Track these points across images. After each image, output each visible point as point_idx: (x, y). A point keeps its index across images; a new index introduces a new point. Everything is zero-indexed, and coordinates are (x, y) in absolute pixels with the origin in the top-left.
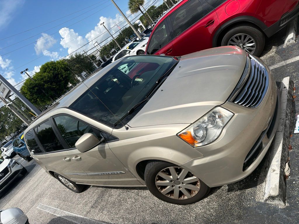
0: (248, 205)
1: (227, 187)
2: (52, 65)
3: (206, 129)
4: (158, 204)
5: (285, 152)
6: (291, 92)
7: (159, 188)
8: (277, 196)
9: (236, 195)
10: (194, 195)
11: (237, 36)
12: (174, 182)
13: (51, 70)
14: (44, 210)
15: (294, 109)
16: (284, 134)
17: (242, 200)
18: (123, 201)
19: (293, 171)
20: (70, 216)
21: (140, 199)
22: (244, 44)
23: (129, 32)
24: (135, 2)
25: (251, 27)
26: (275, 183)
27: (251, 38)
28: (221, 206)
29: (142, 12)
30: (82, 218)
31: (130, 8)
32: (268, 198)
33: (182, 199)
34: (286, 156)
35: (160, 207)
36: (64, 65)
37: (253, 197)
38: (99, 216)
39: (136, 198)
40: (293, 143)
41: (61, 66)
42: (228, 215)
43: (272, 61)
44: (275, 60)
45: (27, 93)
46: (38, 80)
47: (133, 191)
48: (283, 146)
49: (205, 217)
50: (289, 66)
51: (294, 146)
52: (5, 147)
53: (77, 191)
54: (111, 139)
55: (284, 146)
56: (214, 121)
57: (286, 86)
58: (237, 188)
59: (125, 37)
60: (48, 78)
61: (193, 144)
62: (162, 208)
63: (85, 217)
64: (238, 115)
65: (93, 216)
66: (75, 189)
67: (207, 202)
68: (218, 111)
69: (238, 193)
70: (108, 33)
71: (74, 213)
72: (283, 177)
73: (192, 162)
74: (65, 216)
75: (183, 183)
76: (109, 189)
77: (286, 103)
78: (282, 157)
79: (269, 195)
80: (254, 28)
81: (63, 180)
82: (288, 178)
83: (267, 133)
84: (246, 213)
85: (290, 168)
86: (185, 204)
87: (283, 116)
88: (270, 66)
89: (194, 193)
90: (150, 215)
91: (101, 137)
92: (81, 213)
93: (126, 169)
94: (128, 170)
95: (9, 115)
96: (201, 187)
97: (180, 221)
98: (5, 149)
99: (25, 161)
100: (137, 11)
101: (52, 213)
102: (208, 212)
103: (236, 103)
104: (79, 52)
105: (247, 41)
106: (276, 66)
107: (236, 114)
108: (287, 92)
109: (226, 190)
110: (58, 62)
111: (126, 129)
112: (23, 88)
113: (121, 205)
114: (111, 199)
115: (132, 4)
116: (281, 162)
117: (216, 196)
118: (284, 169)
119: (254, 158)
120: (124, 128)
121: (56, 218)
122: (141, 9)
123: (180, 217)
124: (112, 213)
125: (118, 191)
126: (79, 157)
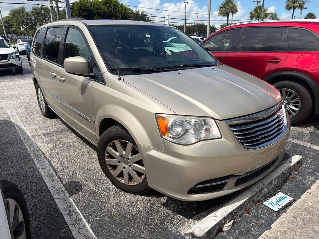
0: (168, 228)
1: (165, 201)
2: (115, 4)
3: (187, 131)
4: (97, 171)
5: (240, 210)
6: (292, 170)
7: (107, 155)
8: (198, 238)
9: (166, 213)
10: (131, 184)
11: (288, 91)
12: (123, 159)
13: (111, 7)
14: (6, 109)
15: (281, 185)
16: (253, 196)
17: (167, 219)
18: (72, 148)
19: (232, 231)
20: (21, 128)
21: (87, 157)
22: (288, 103)
23: (203, 29)
24: (229, 6)
25: (307, 92)
26: (207, 226)
27: (300, 102)
28: (145, 211)
29: (228, 20)
30: (28, 136)
31: (221, 8)
32: (189, 233)
33: (119, 180)
34: (238, 215)
35: (96, 175)
36: (125, 11)
37: (179, 224)
38: (43, 144)
39: (85, 154)
40: (254, 211)
41: (121, 11)
42: (144, 222)
43: (301, 137)
44: (304, 137)
45: (75, 11)
46: (93, 7)
47: (88, 147)
48: (242, 204)
49: (124, 209)
50: (311, 151)
51: (252, 213)
52: (23, 41)
53: (44, 113)
54: (99, 79)
55: (244, 206)
56: (199, 130)
57: (292, 162)
58: (172, 208)
59: (197, 31)
60: (103, 12)
61: (163, 134)
62: (97, 176)
63: (31, 137)
64: (224, 141)
65: (38, 141)
66: (44, 110)
67: (137, 200)
68: (209, 124)
69: (170, 212)
70: (185, 15)
71: (26, 128)
72: (218, 228)
73: (149, 150)
74: (17, 125)
75: (130, 166)
76: (70, 132)
77: (279, 174)
78: (233, 211)
79: (192, 231)
80: (309, 95)
81: (40, 95)
82: (222, 233)
83: (238, 179)
84: (160, 232)
85: (232, 227)
86: (118, 187)
87: (266, 182)
88: (295, 139)
89: (133, 183)
90: (82, 174)
91: (93, 72)
92: (31, 132)
93: (93, 118)
94: (93, 120)
95: (48, 19)
96: (142, 181)
97: (102, 196)
98: (21, 42)
99: (28, 64)
100: (224, 16)
101: (10, 116)
102: (130, 208)
103: (232, 129)
104: (147, 13)
105: (293, 103)
106: (300, 142)
107: (223, 139)
108: (288, 166)
109: (162, 202)
110: (122, 4)
111: (118, 78)
112: (76, 4)
113: (68, 150)
114: (65, 140)
115: (225, 6)
116: (228, 214)
117: (149, 200)
118: (225, 223)
119: (207, 191)
120: (117, 77)
121: (9, 121)
122: (229, 17)
123: (105, 194)
124: (55, 150)
125: (76, 138)
126: (63, 79)
